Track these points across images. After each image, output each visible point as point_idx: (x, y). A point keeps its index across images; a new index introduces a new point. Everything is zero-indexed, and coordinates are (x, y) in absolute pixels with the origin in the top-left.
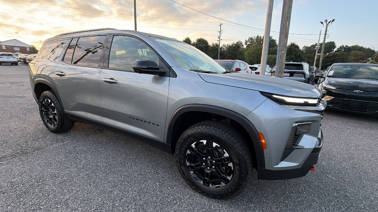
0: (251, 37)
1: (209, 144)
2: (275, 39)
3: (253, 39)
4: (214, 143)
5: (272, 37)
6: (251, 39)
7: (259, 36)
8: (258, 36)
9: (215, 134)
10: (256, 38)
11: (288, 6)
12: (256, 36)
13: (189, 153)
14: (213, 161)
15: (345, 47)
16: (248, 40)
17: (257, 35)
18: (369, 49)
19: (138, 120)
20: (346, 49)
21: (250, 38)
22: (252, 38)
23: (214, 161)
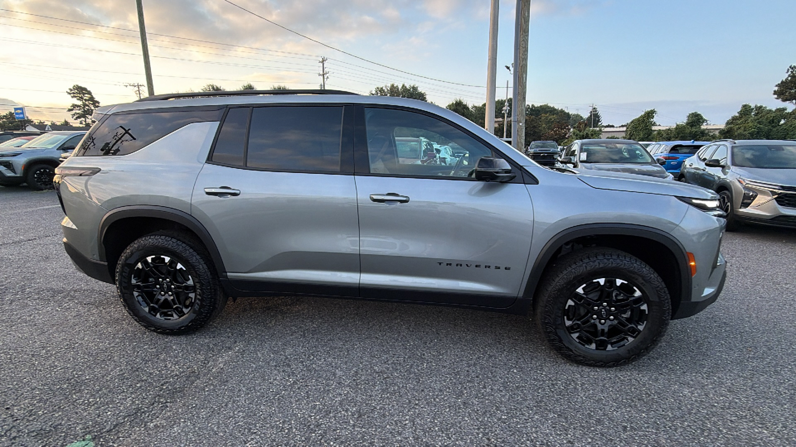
0: (380, 87)
1: (611, 283)
2: (423, 92)
3: (384, 90)
4: (617, 280)
5: (417, 87)
6: (380, 91)
7: (395, 86)
8: (393, 85)
9: (623, 266)
10: (389, 89)
11: (523, 48)
12: (390, 85)
13: (573, 304)
14: (610, 309)
15: (531, 107)
16: (375, 92)
17: (392, 83)
18: (562, 111)
19: (459, 266)
20: (534, 111)
21: (378, 89)
22: (382, 88)
23: (613, 309)
